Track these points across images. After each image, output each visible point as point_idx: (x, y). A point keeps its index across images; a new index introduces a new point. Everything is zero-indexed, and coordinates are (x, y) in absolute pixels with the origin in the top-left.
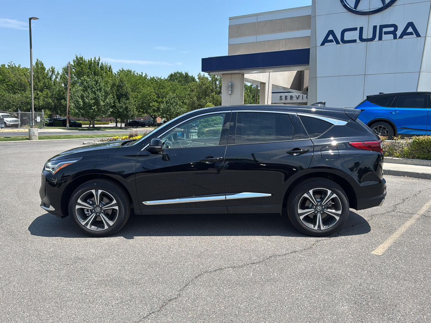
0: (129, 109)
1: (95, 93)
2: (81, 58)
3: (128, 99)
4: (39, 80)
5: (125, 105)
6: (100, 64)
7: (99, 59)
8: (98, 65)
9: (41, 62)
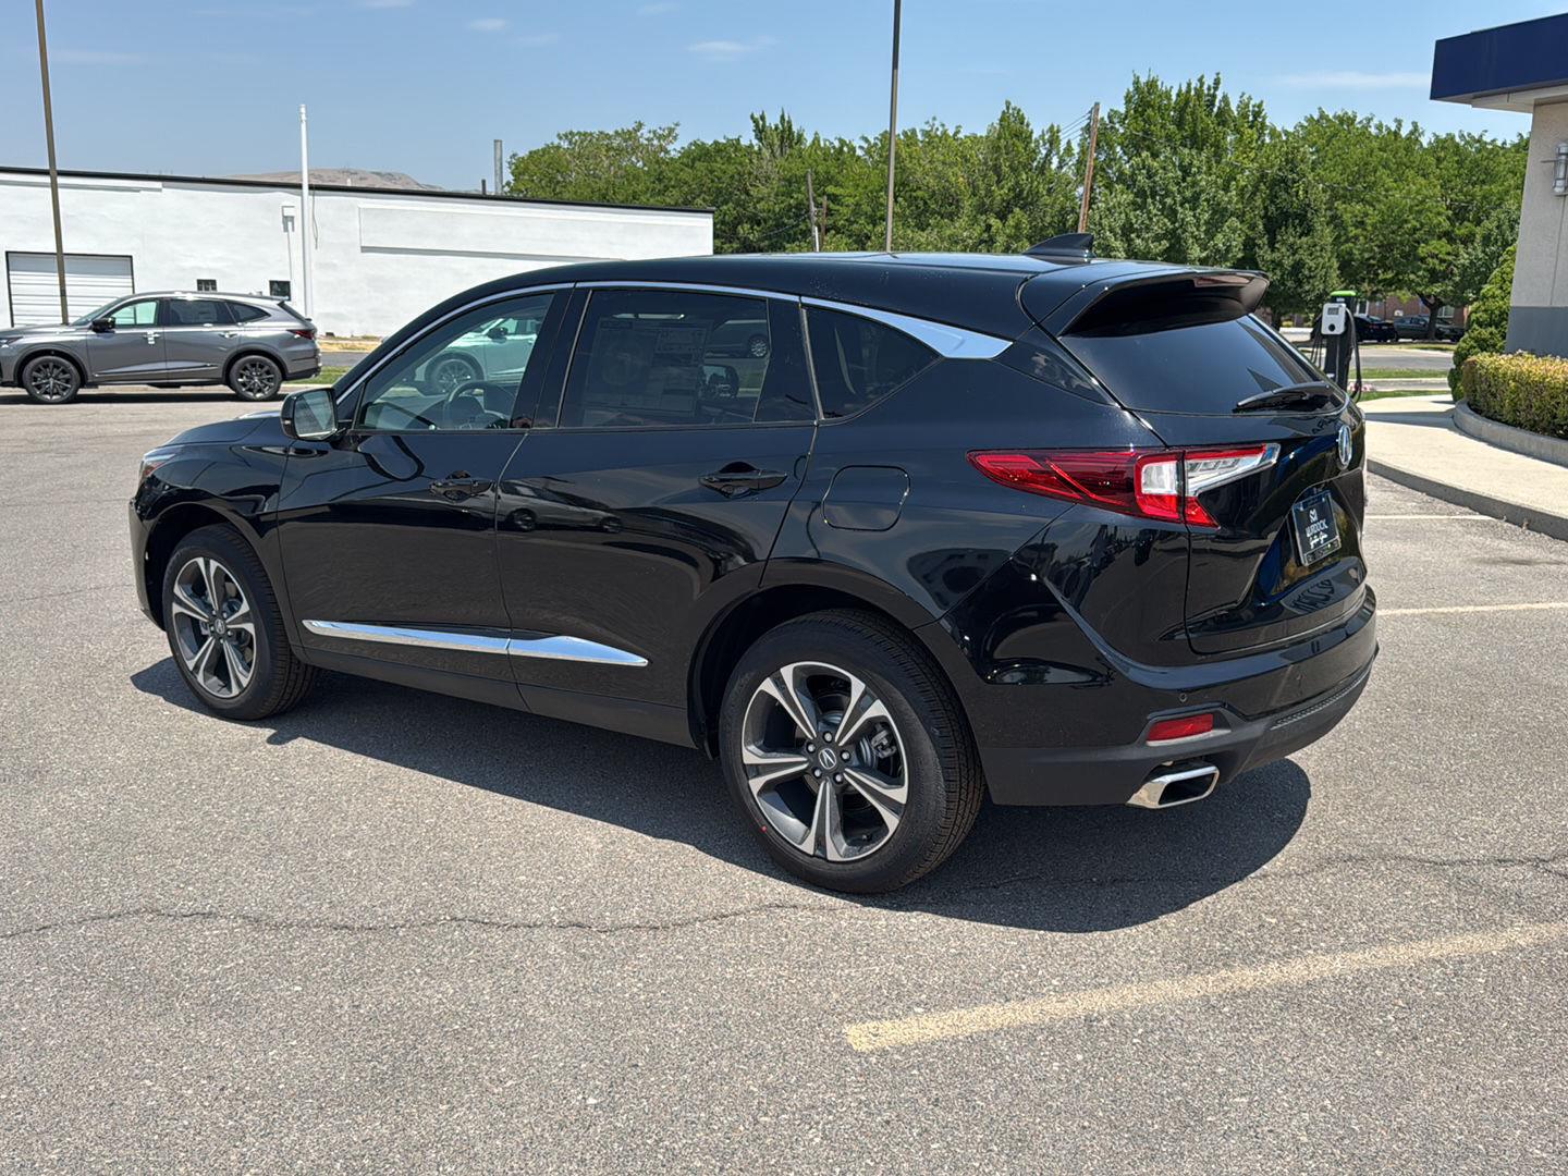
0: (1306, 272)
1: (1172, 213)
2: (1152, 84)
3: (1308, 231)
4: (999, 176)
5: (1294, 254)
6: (1217, 104)
7: (1217, 82)
8: (1211, 104)
9: (1019, 110)
